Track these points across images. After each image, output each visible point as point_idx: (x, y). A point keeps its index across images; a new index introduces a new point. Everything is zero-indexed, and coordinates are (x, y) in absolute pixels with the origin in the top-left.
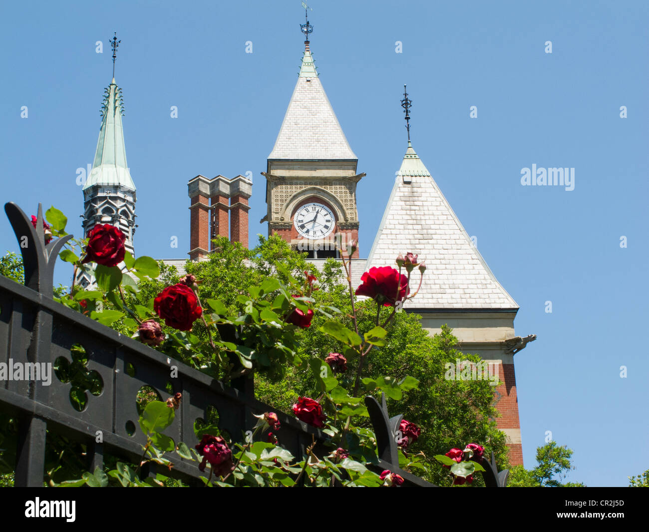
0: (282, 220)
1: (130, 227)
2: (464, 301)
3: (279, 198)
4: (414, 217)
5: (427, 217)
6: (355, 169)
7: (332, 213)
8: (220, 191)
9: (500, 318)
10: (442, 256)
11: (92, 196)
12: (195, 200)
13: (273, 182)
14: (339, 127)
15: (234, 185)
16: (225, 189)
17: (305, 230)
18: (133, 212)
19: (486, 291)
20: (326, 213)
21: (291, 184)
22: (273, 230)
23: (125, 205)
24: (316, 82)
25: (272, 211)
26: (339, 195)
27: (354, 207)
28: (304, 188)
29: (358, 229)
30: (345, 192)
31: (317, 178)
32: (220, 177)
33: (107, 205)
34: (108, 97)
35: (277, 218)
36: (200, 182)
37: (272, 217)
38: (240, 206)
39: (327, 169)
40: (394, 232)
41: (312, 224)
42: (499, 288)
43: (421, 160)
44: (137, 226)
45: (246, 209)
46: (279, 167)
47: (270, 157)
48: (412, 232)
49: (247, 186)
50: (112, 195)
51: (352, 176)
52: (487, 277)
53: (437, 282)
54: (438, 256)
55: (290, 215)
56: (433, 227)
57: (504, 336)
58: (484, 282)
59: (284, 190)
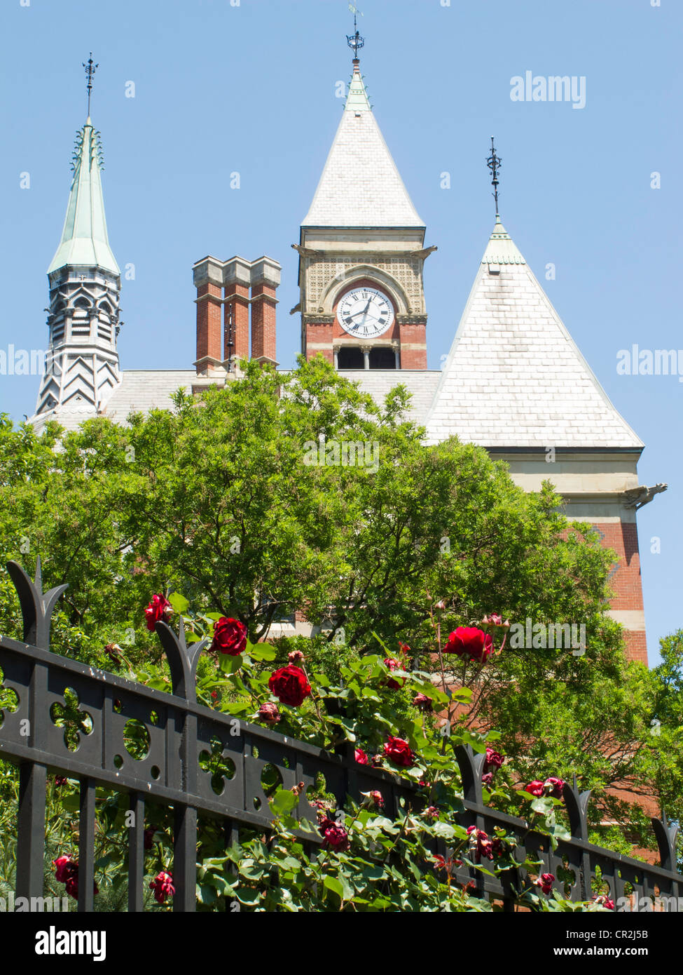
0: (321, 312)
1: (113, 325)
2: (570, 436)
3: (317, 281)
4: (503, 321)
5: (520, 321)
6: (422, 240)
7: (389, 302)
8: (236, 279)
9: (618, 461)
10: (541, 375)
11: (60, 282)
12: (202, 290)
13: (308, 258)
14: (398, 181)
15: (256, 270)
16: (243, 275)
17: (352, 325)
18: (117, 304)
19: (600, 423)
20: (381, 301)
21: (334, 261)
22: (308, 325)
23: (106, 295)
24: (369, 117)
25: (307, 298)
26: (399, 276)
27: (420, 294)
28: (352, 266)
29: (425, 325)
30: (409, 273)
31: (369, 253)
32: (237, 259)
33: (81, 295)
34: (81, 144)
35: (313, 309)
36: (209, 265)
37: (307, 307)
38: (264, 299)
39: (384, 240)
40: (475, 341)
41: (362, 316)
42: (618, 419)
43: (514, 242)
44: (122, 323)
45: (273, 303)
46: (317, 236)
47: (304, 224)
48: (500, 341)
49: (274, 271)
50: (88, 281)
51: (417, 250)
52: (602, 404)
53: (534, 410)
54: (536, 375)
55: (332, 304)
56: (528, 334)
57: (623, 485)
58: (597, 410)
59: (323, 270)
